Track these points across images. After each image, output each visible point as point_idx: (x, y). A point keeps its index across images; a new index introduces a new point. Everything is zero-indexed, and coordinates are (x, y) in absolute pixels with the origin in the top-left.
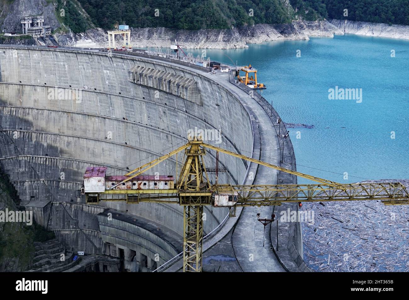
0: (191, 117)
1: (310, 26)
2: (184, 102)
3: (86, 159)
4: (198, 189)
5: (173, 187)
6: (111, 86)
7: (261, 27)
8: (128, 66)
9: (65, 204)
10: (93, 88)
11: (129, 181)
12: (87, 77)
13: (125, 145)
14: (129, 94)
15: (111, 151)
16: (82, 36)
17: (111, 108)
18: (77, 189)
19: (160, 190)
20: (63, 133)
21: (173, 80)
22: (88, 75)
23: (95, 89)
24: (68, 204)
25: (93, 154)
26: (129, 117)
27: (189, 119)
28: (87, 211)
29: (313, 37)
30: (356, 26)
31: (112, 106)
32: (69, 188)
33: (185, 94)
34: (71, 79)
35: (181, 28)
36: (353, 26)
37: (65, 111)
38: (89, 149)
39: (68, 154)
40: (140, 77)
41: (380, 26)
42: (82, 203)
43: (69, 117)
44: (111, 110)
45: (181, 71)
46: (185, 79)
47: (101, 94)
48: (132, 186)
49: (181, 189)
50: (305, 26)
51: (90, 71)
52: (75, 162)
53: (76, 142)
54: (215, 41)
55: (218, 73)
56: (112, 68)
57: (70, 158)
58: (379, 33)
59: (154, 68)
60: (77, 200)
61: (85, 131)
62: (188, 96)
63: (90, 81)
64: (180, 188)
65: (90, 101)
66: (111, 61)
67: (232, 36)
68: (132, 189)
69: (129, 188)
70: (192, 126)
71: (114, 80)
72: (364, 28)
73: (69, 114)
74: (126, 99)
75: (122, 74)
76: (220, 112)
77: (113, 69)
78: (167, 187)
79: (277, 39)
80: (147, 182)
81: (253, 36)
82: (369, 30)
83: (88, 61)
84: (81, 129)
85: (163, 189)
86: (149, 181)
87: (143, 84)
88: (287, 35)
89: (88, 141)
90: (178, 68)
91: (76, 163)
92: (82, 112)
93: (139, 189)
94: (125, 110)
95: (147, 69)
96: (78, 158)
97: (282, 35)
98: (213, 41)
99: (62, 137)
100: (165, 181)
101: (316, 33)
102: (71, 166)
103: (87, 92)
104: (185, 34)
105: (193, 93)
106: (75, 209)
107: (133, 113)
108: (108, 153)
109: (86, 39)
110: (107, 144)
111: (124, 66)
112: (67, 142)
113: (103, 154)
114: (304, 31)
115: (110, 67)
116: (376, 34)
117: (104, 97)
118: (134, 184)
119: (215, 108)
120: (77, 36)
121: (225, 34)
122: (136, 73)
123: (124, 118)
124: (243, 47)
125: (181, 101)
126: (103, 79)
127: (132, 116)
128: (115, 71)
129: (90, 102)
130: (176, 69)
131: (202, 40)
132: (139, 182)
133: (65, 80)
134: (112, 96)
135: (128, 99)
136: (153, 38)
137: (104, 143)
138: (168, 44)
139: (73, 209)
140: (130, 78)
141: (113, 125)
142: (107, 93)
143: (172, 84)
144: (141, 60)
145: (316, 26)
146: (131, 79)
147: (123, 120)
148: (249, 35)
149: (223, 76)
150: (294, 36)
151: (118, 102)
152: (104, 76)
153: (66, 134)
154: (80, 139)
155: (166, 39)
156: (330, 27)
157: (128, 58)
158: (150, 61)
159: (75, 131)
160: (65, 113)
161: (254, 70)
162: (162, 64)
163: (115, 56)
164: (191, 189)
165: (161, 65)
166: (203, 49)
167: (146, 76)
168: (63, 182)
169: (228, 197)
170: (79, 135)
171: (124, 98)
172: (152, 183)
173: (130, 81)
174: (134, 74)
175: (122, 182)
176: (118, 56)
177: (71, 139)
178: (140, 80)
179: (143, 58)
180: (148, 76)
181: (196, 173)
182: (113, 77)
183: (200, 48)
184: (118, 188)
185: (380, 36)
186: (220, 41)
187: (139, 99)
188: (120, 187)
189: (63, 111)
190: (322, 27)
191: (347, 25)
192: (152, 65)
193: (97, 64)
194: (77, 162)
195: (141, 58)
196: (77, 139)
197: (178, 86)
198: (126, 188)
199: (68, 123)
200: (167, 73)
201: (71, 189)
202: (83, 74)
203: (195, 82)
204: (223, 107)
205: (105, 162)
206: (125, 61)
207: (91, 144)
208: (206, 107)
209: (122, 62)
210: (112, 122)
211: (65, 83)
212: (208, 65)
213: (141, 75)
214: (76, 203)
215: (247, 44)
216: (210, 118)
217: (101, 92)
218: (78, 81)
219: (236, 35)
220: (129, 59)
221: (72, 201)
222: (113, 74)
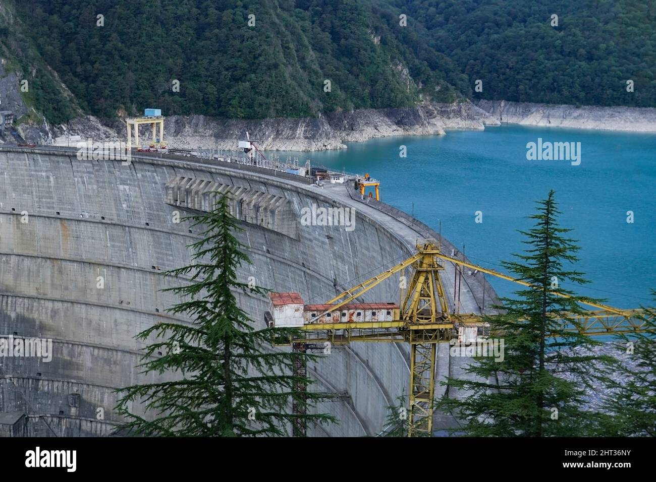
0: (278, 261)
1: (445, 111)
2: (265, 235)
3: (86, 340)
4: (433, 320)
5: (398, 318)
6: (132, 213)
7: (364, 114)
8: (164, 178)
9: (50, 419)
10: (99, 216)
11: (336, 310)
12: (89, 197)
13: (156, 313)
14: (165, 224)
15: (131, 325)
16: (65, 129)
17: (130, 249)
18: (70, 393)
19: (379, 322)
20: (44, 294)
21: (246, 198)
22: (91, 193)
23: (103, 218)
24: (55, 419)
25: (99, 330)
26: (164, 265)
27: (273, 265)
28: (89, 430)
29: (450, 129)
30: (521, 111)
31: (133, 246)
32: (55, 390)
33: (270, 221)
34: (60, 201)
35: (231, 118)
36: (514, 111)
37: (48, 256)
38: (91, 321)
39: (54, 330)
40: (187, 195)
41: (560, 110)
42: (79, 416)
43: (56, 268)
44: (131, 253)
45: (260, 184)
46: (269, 196)
47: (112, 226)
48: (341, 317)
49: (409, 321)
50: (436, 112)
51: (95, 187)
52: (66, 345)
53: (68, 310)
54: (291, 137)
55: (327, 186)
56: (134, 180)
57: (58, 338)
58: (559, 120)
59: (210, 180)
60: (70, 411)
61: (84, 291)
62: (276, 224)
63: (94, 204)
64: (408, 318)
65: (93, 238)
66: (133, 169)
67: (320, 129)
68: (341, 323)
69: (336, 321)
70: (279, 275)
71: (137, 202)
72: (534, 113)
73: (55, 262)
74: (158, 233)
75: (152, 191)
76: (333, 248)
77: (136, 183)
78: (390, 318)
79: (391, 135)
80: (362, 312)
81: (352, 130)
82: (543, 117)
83: (91, 170)
84: (76, 286)
85: (385, 322)
86: (365, 309)
87: (192, 208)
88: (407, 127)
89: (89, 307)
90: (258, 179)
91: (68, 347)
92: (78, 258)
93: (350, 322)
94: (156, 253)
95: (198, 181)
96: (71, 338)
97: (399, 128)
98: (287, 138)
99: (42, 302)
100: (387, 309)
101: (456, 124)
102: (60, 352)
103: (88, 224)
104: (240, 126)
105: (283, 219)
106: (67, 428)
107: (171, 258)
108: (125, 327)
109: (72, 135)
110: (123, 312)
111: (156, 177)
112: (52, 311)
113: (117, 330)
114: (434, 120)
115: (131, 181)
116: (555, 123)
117: (117, 232)
118: (344, 315)
119: (323, 243)
120: (55, 129)
121: (307, 126)
122: (179, 188)
123: (154, 267)
124: (339, 148)
125: (260, 234)
126: (117, 200)
127: (169, 263)
128: (139, 188)
129: (93, 241)
130: (252, 180)
131: (269, 136)
132: (351, 311)
133: (49, 203)
134: (132, 230)
135: (162, 234)
136: (184, 133)
137: (117, 311)
138: (210, 144)
139: (64, 428)
140: (169, 198)
141: (135, 279)
142: (124, 224)
143: (245, 206)
144: (189, 167)
145: (454, 111)
146: (170, 200)
147: (152, 270)
148: (345, 127)
149: (337, 189)
150: (420, 130)
151: (143, 240)
152: (119, 195)
153: (49, 296)
154: (75, 304)
155: (207, 134)
156: (478, 114)
157: (165, 163)
158: (206, 167)
159: (66, 292)
160: (48, 261)
161: (374, 181)
162: (228, 173)
163: (141, 160)
164: (424, 320)
165: (226, 175)
166: (272, 151)
167: (197, 193)
168: (46, 380)
169: (476, 329)
170: (73, 298)
171: (155, 233)
172: (369, 313)
173: (168, 202)
174: (175, 190)
175: (327, 312)
176: (147, 161)
177: (58, 305)
178: (186, 201)
179: (192, 163)
180: (200, 193)
181: (430, 297)
182: (136, 197)
183: (265, 150)
184: (320, 321)
185: (561, 126)
186: (299, 138)
187: (182, 233)
188: (324, 319)
189: (44, 256)
190: (464, 113)
191: (505, 110)
192: (208, 174)
193: (107, 174)
194: (70, 346)
195: (188, 163)
196: (69, 304)
197: (257, 208)
198: (332, 321)
199: (52, 277)
200: (235, 187)
201: (60, 392)
202: (83, 193)
203: (287, 200)
204: (340, 240)
205: (118, 343)
206: (159, 170)
207: (95, 314)
208: (306, 241)
209: (153, 172)
210: (133, 274)
211: (49, 208)
212: (307, 173)
213: (188, 192)
214: (69, 417)
215: (343, 142)
216: (315, 261)
217: (114, 222)
218: (72, 204)
219: (326, 128)
220: (166, 166)
221: (62, 412)
222: (135, 191)
